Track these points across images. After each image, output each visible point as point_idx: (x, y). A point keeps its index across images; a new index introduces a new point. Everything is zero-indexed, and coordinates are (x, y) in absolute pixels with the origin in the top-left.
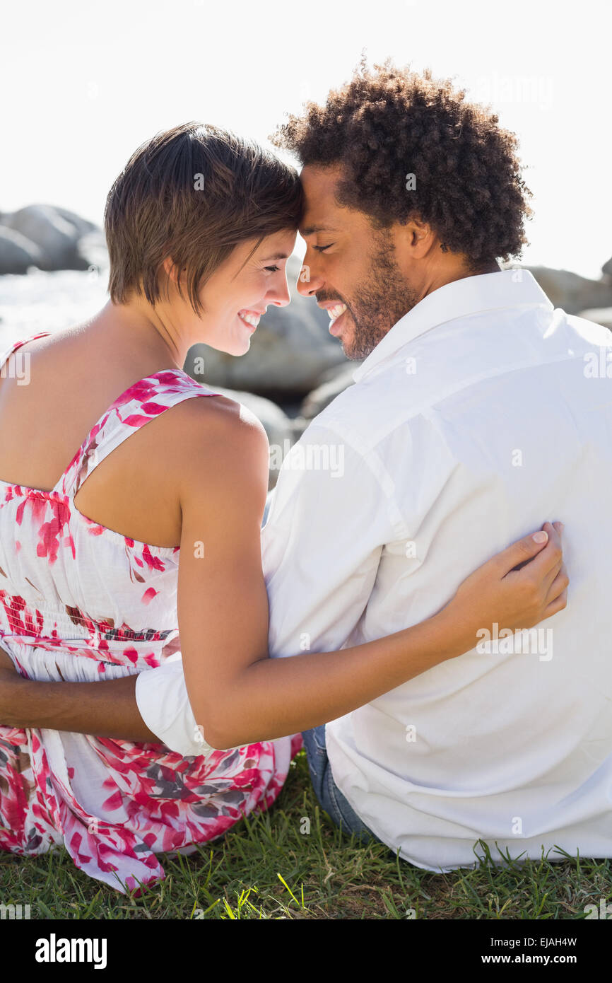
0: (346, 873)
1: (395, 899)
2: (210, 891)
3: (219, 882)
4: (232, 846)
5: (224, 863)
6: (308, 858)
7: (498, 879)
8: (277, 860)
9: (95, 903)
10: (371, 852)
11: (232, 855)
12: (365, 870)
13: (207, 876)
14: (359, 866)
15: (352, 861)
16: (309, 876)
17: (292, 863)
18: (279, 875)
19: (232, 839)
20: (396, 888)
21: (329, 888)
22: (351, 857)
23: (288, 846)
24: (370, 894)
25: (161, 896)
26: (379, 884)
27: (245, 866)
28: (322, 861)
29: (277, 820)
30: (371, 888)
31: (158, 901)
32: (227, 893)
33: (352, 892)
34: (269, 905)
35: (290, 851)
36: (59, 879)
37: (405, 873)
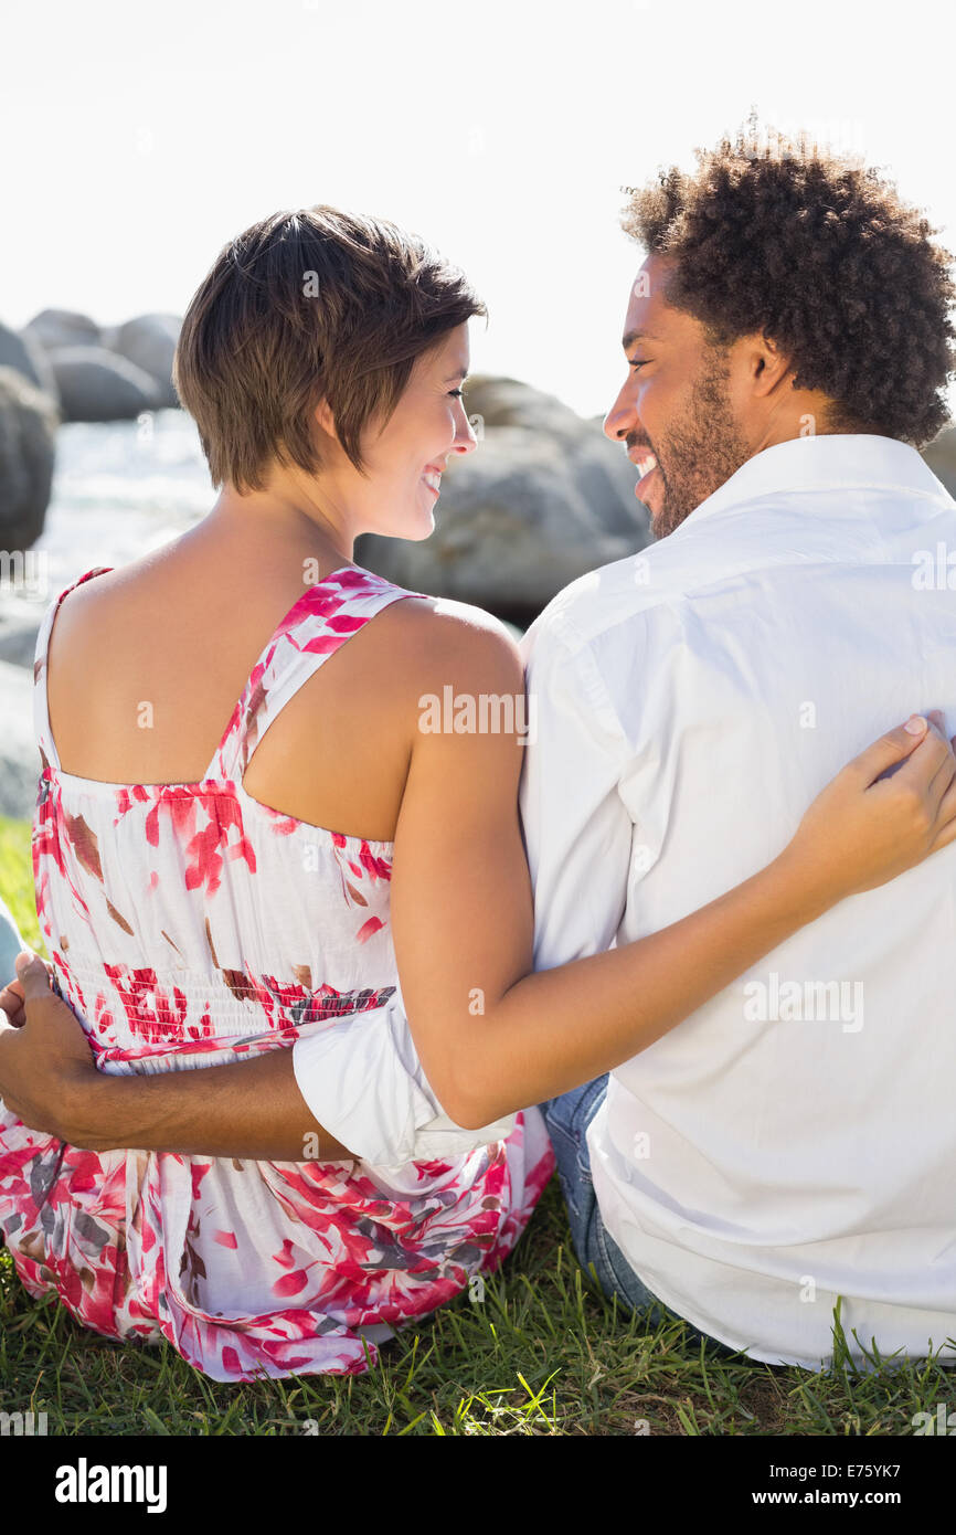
0: (622, 1375)
1: (698, 1418)
2: (411, 1397)
3: (426, 1383)
4: (445, 1329)
5: (433, 1354)
6: (564, 1351)
7: (860, 1389)
8: (515, 1351)
9: (233, 1413)
10: (662, 1342)
11: (446, 1343)
12: (651, 1370)
13: (407, 1374)
14: (643, 1363)
15: (633, 1356)
16: (565, 1378)
17: (539, 1358)
18: (519, 1375)
19: (445, 1318)
20: (700, 1401)
21: (595, 1397)
22: (630, 1349)
23: (532, 1330)
24: (659, 1409)
25: (335, 1406)
26: (673, 1393)
27: (466, 1360)
28: (585, 1354)
29: (516, 1288)
30: (660, 1398)
31: (331, 1412)
32: (436, 1402)
33: (631, 1404)
34: (501, 1422)
35: (535, 1338)
36: (178, 1374)
37: (714, 1377)
